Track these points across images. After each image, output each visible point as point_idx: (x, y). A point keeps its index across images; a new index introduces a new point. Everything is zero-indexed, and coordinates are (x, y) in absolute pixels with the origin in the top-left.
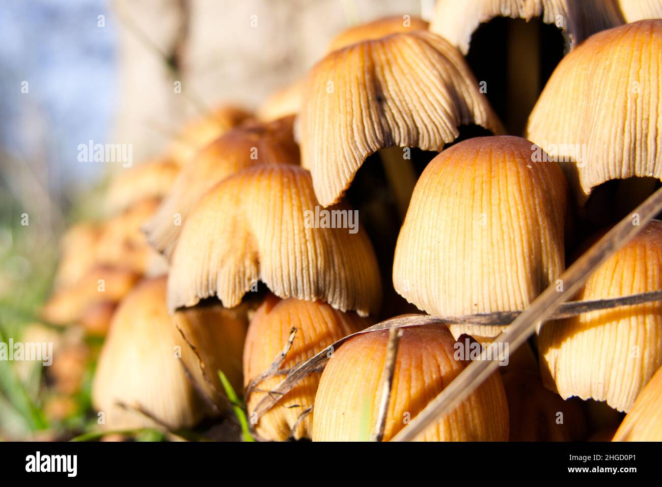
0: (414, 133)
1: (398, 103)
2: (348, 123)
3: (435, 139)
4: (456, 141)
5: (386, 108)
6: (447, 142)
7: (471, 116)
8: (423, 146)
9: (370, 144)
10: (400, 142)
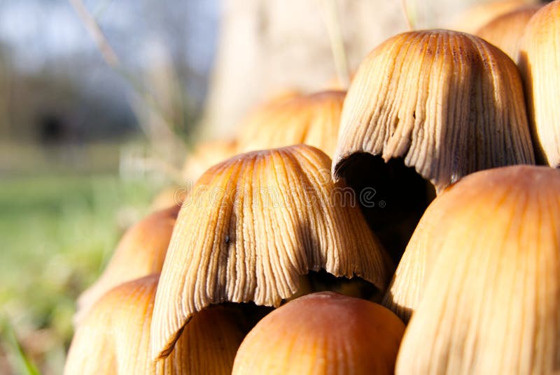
0: (250, 285)
1: (246, 246)
2: (182, 274)
3: (271, 294)
4: (293, 297)
5: (231, 253)
6: (283, 298)
7: (323, 262)
8: (258, 301)
9: (195, 302)
10: (232, 297)
